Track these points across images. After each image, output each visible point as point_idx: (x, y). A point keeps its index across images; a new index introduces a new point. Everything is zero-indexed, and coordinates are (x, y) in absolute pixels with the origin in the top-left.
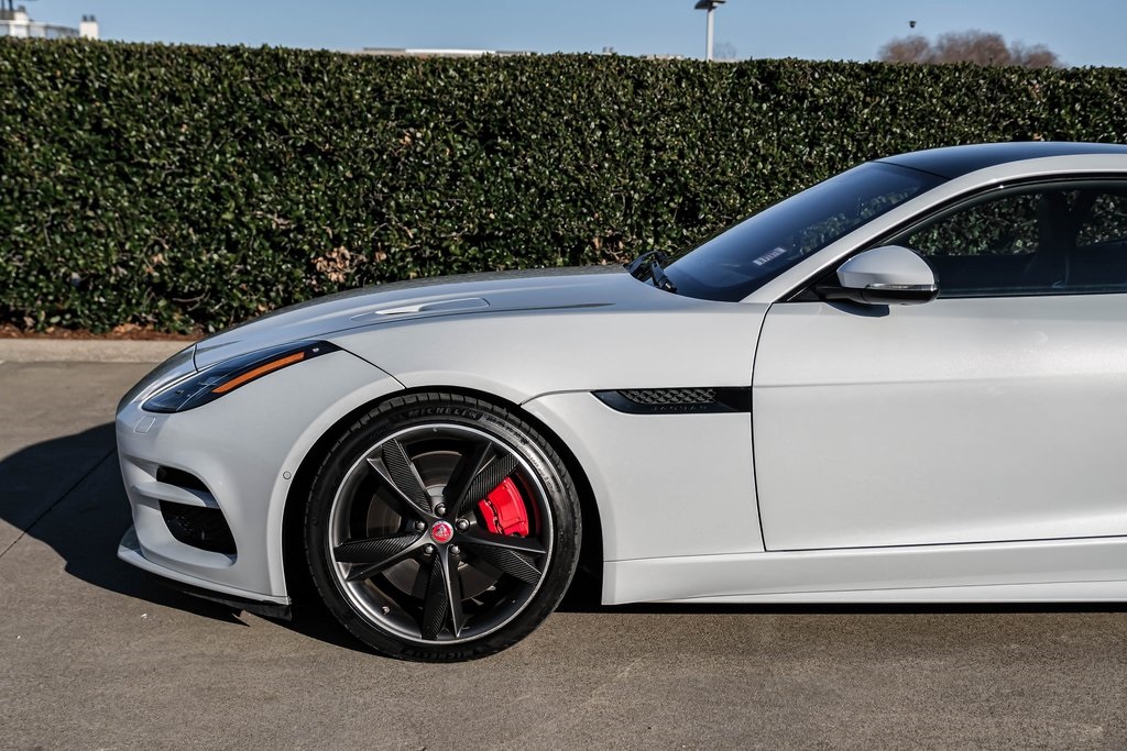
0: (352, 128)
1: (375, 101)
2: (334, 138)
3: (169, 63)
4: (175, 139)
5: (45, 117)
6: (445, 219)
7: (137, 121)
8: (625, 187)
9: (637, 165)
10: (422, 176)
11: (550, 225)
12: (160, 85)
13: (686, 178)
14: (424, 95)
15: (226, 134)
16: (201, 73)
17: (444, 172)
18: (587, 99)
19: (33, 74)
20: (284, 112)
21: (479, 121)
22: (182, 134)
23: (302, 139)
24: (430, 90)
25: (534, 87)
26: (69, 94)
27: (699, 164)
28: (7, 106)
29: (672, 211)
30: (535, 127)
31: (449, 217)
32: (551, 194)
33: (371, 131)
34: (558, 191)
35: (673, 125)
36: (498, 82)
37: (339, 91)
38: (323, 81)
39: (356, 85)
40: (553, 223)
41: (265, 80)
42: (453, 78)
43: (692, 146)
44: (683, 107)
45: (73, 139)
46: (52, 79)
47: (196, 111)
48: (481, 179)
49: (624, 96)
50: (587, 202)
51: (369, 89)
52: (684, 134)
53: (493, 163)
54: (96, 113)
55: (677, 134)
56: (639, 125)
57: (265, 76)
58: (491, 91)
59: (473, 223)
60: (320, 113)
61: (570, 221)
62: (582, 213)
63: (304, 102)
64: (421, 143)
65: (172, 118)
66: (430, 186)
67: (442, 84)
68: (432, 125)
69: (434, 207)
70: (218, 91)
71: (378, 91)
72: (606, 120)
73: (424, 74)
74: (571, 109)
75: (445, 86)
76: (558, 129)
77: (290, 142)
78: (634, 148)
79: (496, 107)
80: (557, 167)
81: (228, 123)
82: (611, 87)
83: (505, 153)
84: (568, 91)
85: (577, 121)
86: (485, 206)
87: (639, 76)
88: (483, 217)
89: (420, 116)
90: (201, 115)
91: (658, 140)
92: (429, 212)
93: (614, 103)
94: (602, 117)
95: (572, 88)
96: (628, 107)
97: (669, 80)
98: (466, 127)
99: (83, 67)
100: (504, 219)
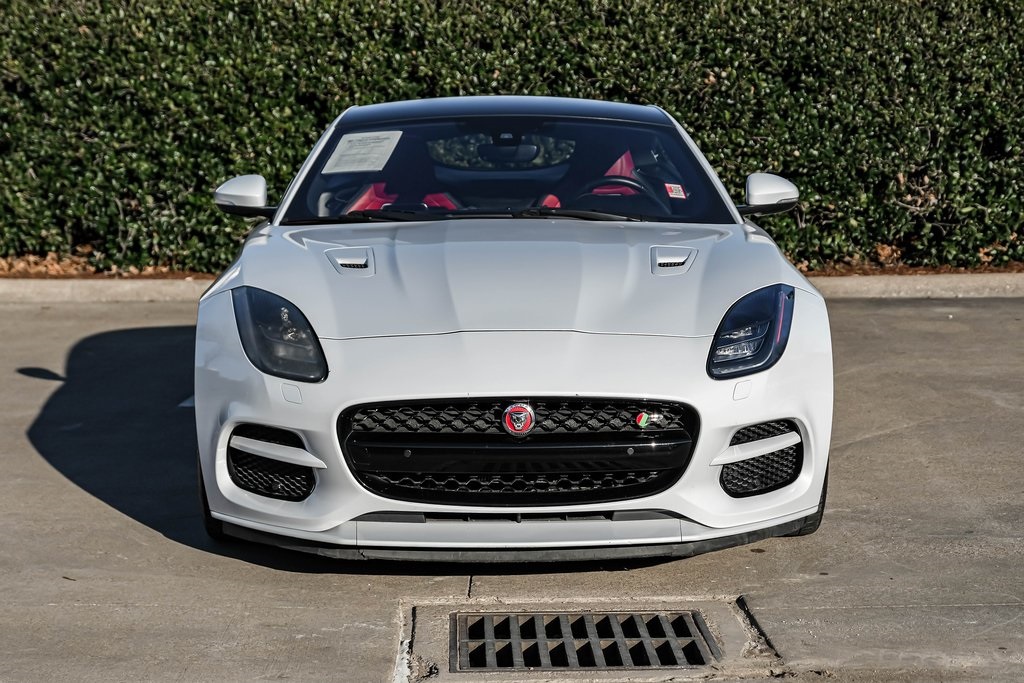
0: (659, 69)
1: (678, 42)
2: (641, 79)
3: (479, 10)
4: (488, 84)
5: (365, 67)
6: (749, 157)
7: (452, 69)
8: (930, 121)
9: (942, 98)
10: (728, 115)
11: (853, 160)
12: (472, 32)
13: (993, 110)
14: (727, 34)
15: (535, 78)
16: (509, 18)
17: (749, 110)
18: (891, 33)
19: (352, 26)
20: (592, 56)
21: (783, 59)
22: (493, 80)
23: (608, 82)
24: (733, 29)
25: (836, 22)
26: (386, 45)
27: (1006, 95)
28: (330, 57)
29: (977, 144)
30: (838, 63)
31: (754, 155)
32: (855, 130)
33: (677, 71)
34: (863, 127)
35: (979, 57)
36: (800, 18)
37: (644, 33)
38: (627, 23)
39: (660, 26)
40: (858, 158)
41: (570, 24)
42: (755, 16)
43: (999, 78)
44: (989, 38)
45: (391, 87)
46: (370, 30)
47: (507, 58)
48: (784, 116)
49: (929, 28)
50: (892, 137)
51: (673, 30)
52: (991, 66)
53: (797, 100)
54: (413, 62)
55: (983, 65)
56: (944, 57)
57: (570, 20)
58: (793, 28)
59: (778, 160)
60: (626, 55)
61: (875, 156)
62: (887, 148)
63: (610, 45)
64: (726, 82)
65: (485, 64)
66: (735, 124)
67: (745, 22)
68: (736, 64)
69: (739, 145)
70: (528, 37)
71: (682, 32)
72: (910, 53)
73: (726, 13)
74: (875, 44)
75: (748, 24)
76: (862, 64)
77: (598, 84)
78: (939, 81)
79: (799, 44)
80: (861, 103)
81: (537, 68)
82: (915, 20)
83: (809, 90)
84: (871, 25)
85: (881, 56)
86: (791, 144)
87: (943, 8)
88: (787, 154)
89: (724, 55)
90: (512, 61)
91: (964, 73)
92: (734, 151)
93: (919, 36)
94: (906, 51)
95: (876, 22)
96: (933, 39)
97: (974, 10)
98: (769, 65)
99: (397, 17)
100: (809, 155)
